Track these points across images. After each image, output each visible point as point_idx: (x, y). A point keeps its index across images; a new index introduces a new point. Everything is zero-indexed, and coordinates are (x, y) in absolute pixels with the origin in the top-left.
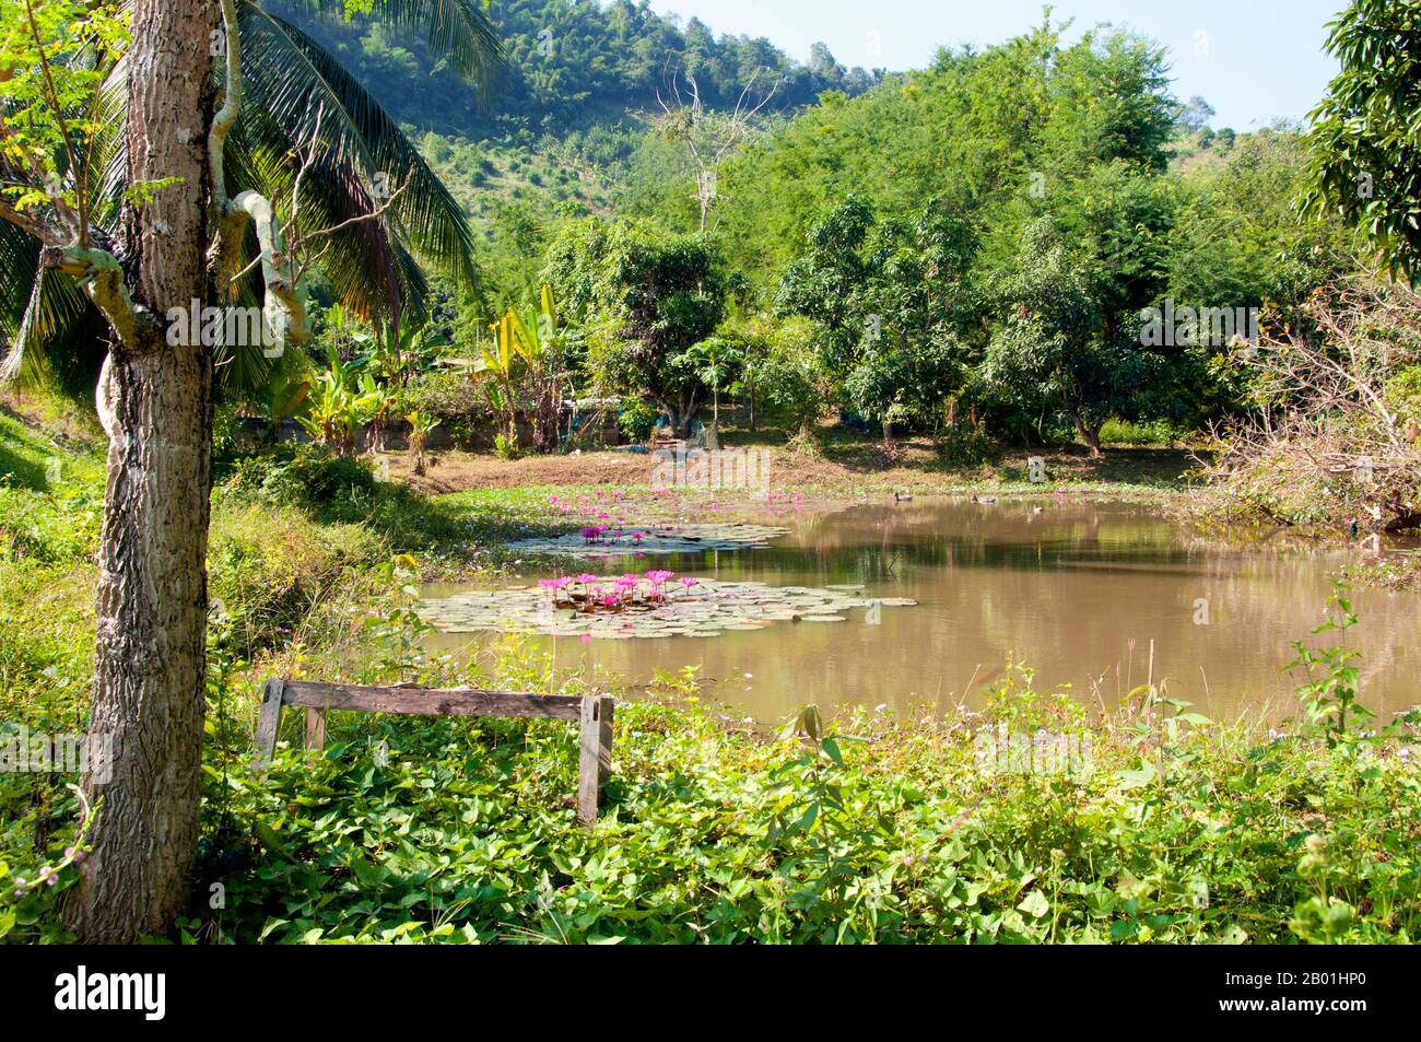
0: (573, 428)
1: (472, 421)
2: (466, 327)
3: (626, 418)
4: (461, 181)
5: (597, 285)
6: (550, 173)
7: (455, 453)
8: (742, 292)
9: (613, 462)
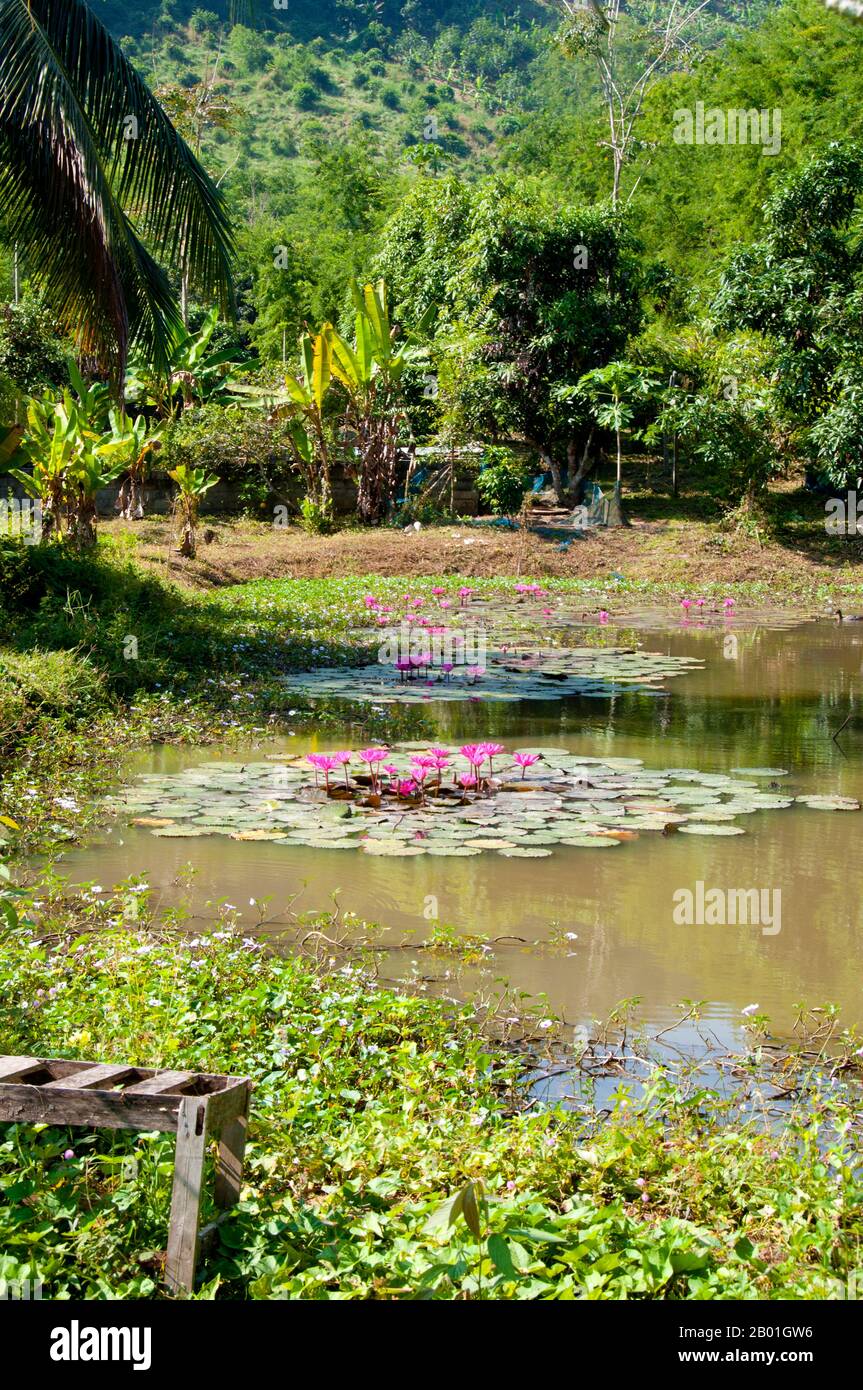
0: (410, 490)
1: (268, 476)
2: (267, 334)
3: (487, 478)
4: (283, 101)
5: (453, 280)
6: (412, 91)
7: (244, 523)
8: (664, 292)
9: (467, 542)
